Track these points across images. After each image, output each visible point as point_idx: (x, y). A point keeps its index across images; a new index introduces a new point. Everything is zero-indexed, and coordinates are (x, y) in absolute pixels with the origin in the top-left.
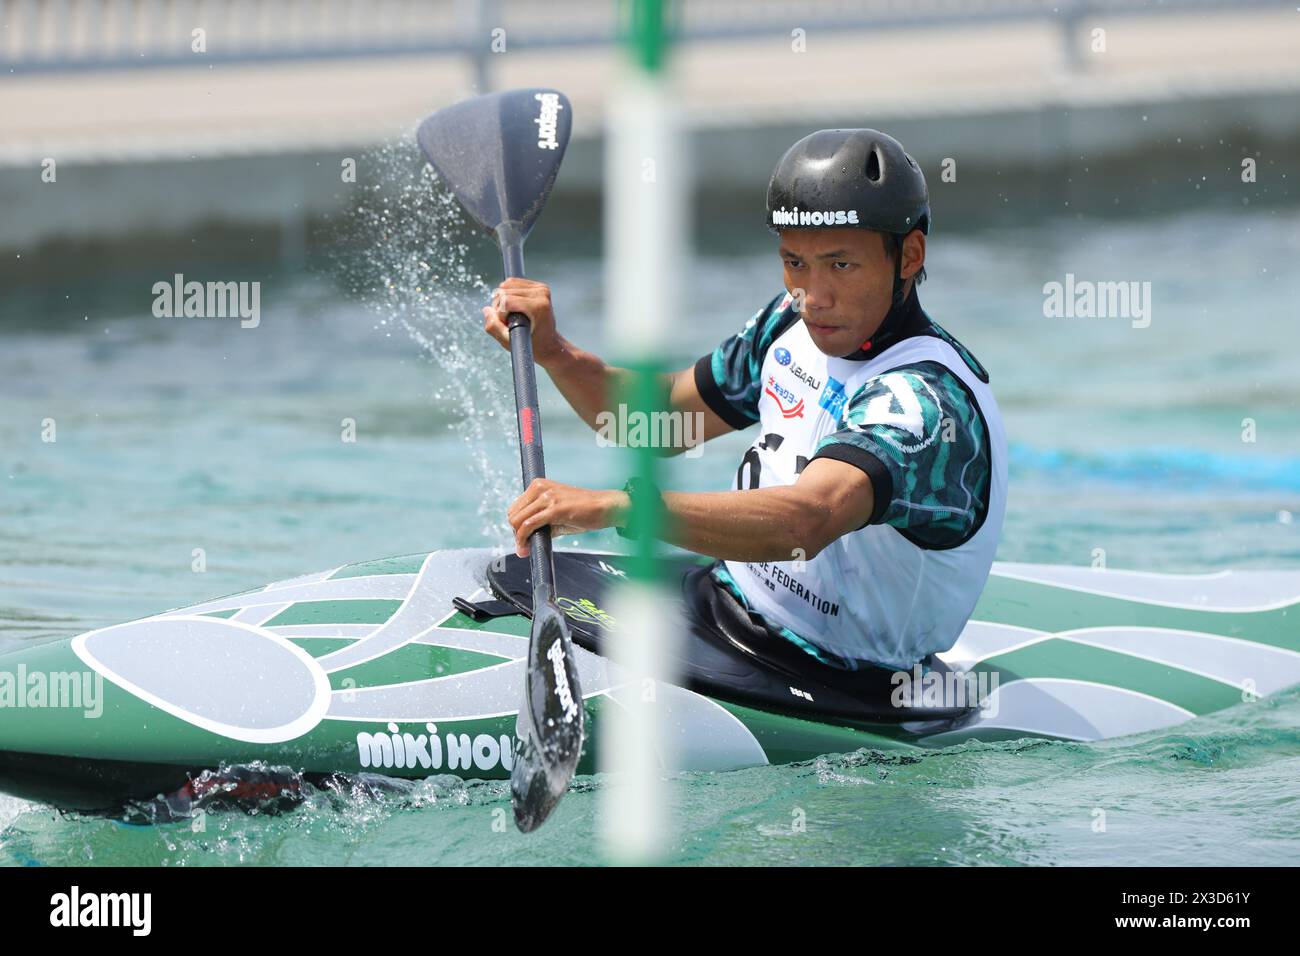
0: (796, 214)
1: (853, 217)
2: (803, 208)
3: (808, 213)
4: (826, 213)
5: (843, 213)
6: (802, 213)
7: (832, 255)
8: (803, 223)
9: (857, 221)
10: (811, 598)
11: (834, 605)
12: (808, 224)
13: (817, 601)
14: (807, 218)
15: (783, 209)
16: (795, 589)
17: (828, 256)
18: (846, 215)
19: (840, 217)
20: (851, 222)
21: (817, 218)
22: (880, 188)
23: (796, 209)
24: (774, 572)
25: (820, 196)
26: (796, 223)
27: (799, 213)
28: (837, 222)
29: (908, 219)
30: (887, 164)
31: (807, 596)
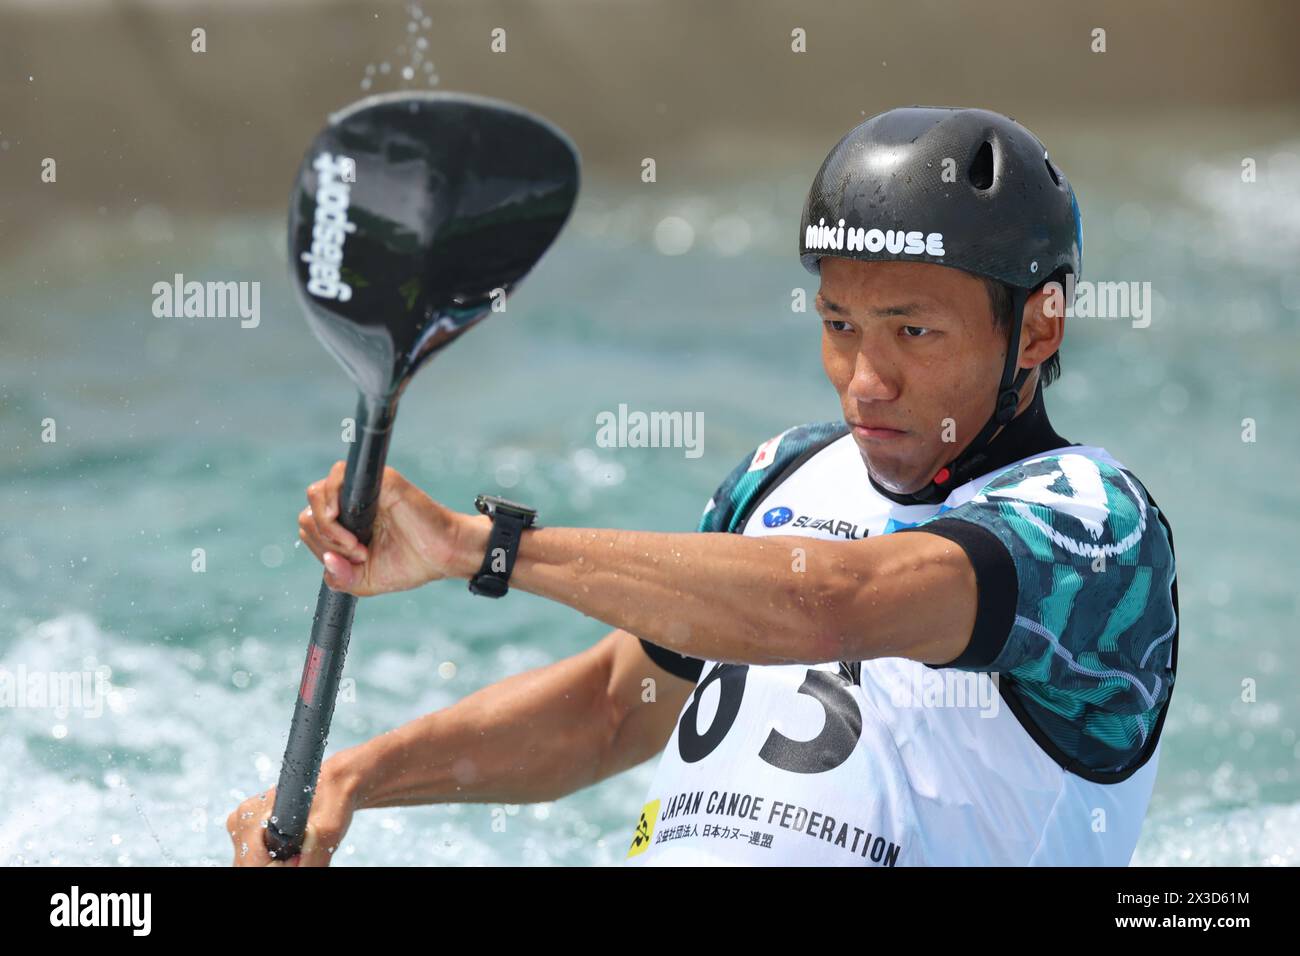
0: (841, 231)
1: (935, 245)
2: (854, 222)
3: (861, 231)
4: (891, 233)
5: (920, 235)
6: (851, 231)
7: (897, 311)
8: (850, 247)
9: (942, 253)
10: (851, 836)
11: (892, 845)
12: (860, 248)
13: (863, 838)
14: (859, 239)
15: (822, 221)
16: (817, 830)
17: (890, 311)
18: (924, 240)
19: (913, 243)
20: (932, 252)
21: (875, 241)
22: (989, 202)
23: (842, 223)
24: (774, 812)
25: (884, 203)
26: (840, 247)
27: (846, 229)
28: (908, 251)
29: (1034, 264)
30: (1007, 165)
31: (842, 838)
